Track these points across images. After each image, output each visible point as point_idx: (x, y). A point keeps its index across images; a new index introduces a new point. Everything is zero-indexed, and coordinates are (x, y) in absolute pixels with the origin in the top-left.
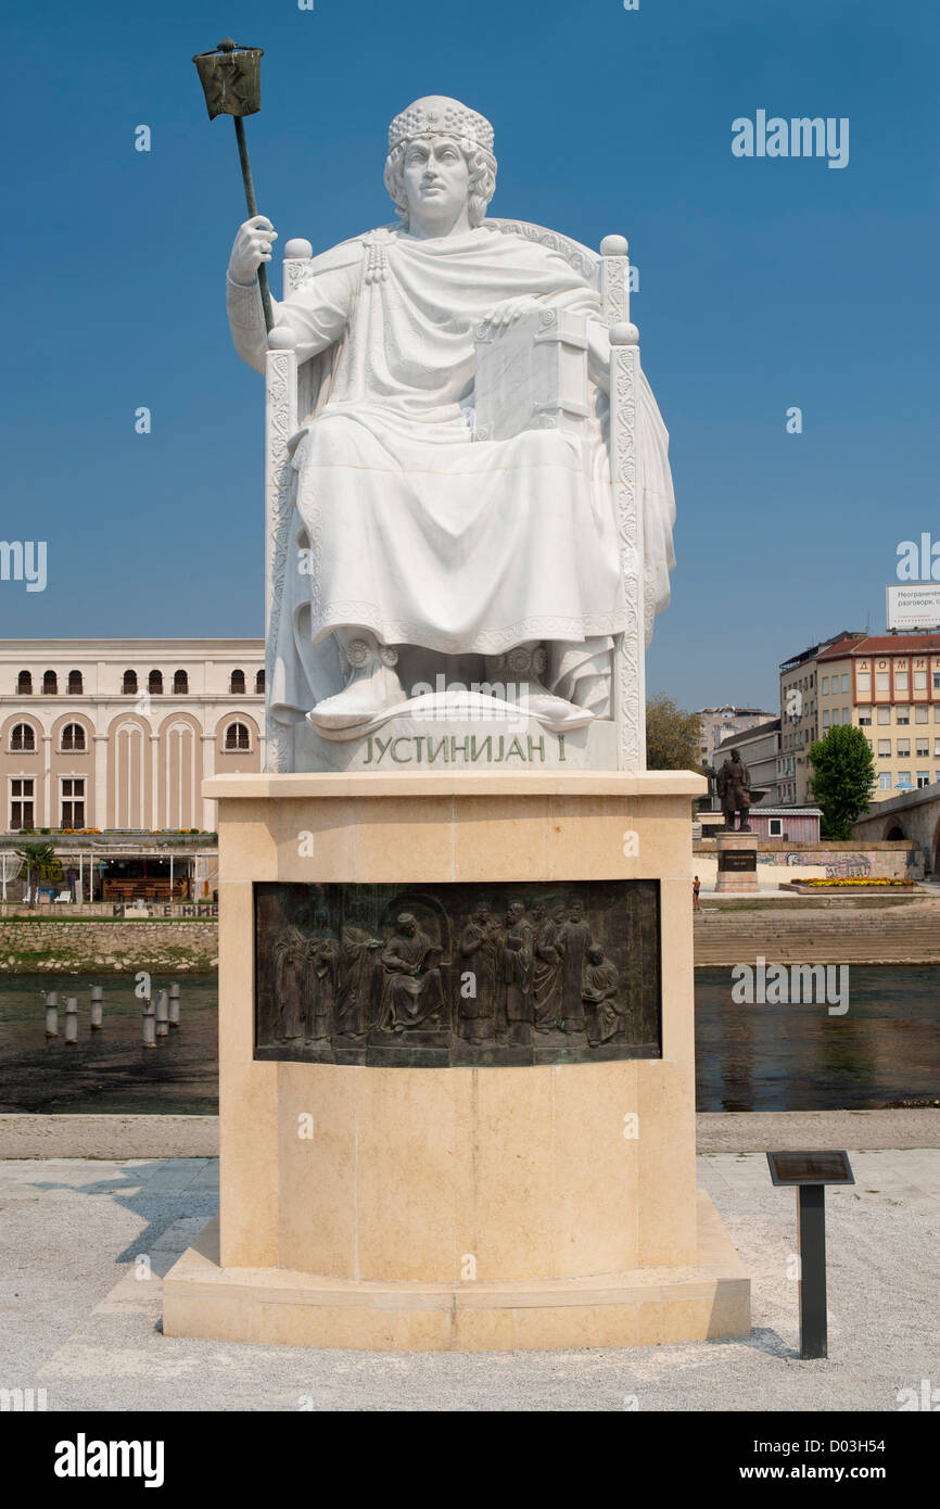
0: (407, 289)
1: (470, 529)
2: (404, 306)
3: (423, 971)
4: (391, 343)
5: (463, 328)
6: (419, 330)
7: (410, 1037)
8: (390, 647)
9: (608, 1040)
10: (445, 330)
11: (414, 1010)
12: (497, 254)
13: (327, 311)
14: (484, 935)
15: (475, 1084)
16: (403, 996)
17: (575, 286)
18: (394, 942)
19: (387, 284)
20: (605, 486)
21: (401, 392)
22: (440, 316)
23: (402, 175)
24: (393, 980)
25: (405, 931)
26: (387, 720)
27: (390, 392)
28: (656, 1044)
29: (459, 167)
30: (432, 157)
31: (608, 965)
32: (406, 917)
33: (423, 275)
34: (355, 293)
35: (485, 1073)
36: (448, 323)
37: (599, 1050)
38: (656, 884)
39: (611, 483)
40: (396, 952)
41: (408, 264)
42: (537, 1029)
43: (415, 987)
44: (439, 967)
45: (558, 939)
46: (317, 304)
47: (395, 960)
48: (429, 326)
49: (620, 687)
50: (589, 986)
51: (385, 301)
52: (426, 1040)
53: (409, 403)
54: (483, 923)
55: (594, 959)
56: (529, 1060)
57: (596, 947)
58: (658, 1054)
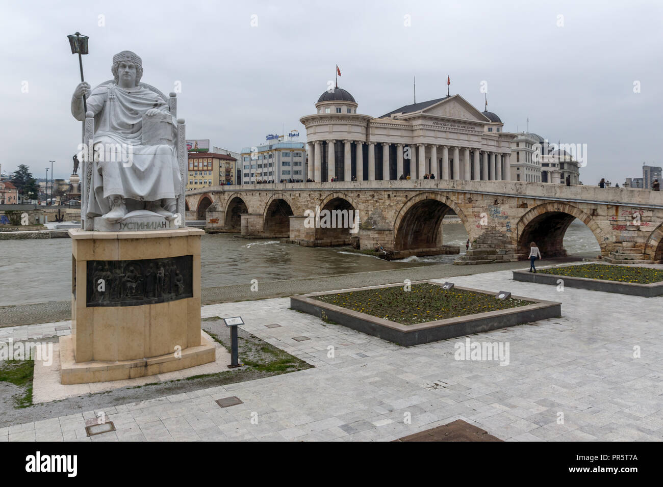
0: (121, 102)
1: (146, 169)
2: (120, 106)
3: (136, 281)
4: (116, 116)
5: (137, 114)
6: (124, 114)
7: (133, 299)
8: (124, 199)
9: (181, 294)
10: (132, 114)
11: (134, 291)
12: (145, 94)
13: (98, 105)
14: (152, 271)
15: (150, 308)
16: (131, 288)
17: (164, 104)
18: (128, 274)
19: (115, 100)
20: (176, 158)
21: (120, 130)
22: (130, 110)
23: (118, 70)
24: (129, 285)
25: (132, 272)
26: (126, 219)
27: (117, 129)
28: (191, 294)
29: (134, 71)
30: (127, 67)
31: (181, 276)
32: (132, 268)
33: (126, 99)
34: (105, 102)
35: (152, 305)
36: (133, 112)
37: (178, 297)
38: (192, 256)
39: (178, 157)
40: (128, 277)
41: (121, 95)
42: (165, 294)
43: (134, 286)
44: (140, 280)
45: (169, 271)
46: (96, 103)
47: (129, 279)
48: (127, 113)
49: (179, 207)
50: (176, 281)
51: (114, 105)
52: (137, 299)
53: (122, 132)
54: (151, 268)
55: (177, 275)
56: (163, 301)
57: (178, 272)
58: (192, 296)
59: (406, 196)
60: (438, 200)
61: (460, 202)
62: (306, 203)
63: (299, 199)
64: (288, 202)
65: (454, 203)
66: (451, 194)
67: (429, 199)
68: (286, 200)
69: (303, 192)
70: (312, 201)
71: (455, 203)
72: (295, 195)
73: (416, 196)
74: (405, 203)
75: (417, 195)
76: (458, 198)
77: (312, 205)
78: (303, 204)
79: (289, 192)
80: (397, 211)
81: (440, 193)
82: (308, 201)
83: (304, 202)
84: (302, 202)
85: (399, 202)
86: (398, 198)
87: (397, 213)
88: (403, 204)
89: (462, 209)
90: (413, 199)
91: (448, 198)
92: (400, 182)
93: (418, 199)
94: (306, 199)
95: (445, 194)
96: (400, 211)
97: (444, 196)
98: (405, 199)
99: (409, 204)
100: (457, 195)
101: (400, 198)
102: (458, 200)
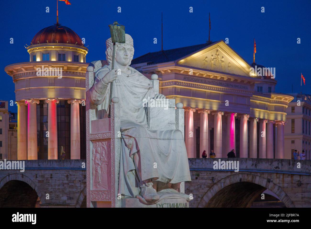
0: (125, 86)
2: (126, 90)
30: (127, 50)
48: (132, 96)
59: (213, 179)
60: (257, 182)
61: (286, 185)
62: (61, 187)
63: (50, 181)
64: (33, 186)
65: (277, 188)
66: (274, 176)
67: (243, 182)
68: (29, 183)
69: (58, 172)
70: (70, 184)
71: (280, 187)
72: (43, 176)
73: (225, 178)
74: (210, 187)
75: (228, 177)
76: (283, 181)
77: (71, 190)
78: (57, 187)
79: (35, 172)
80: (199, 197)
81: (259, 174)
82: (63, 184)
83: (59, 185)
84: (55, 185)
85: (203, 186)
86: (201, 181)
87: (199, 199)
88: (208, 189)
89: (288, 195)
90: (223, 181)
91: (269, 181)
92: (204, 161)
93: (228, 182)
94: (61, 181)
95: (266, 176)
96: (202, 198)
97: (264, 178)
98: (210, 182)
99: (216, 188)
100: (281, 177)
101: (204, 181)
102: (283, 183)
